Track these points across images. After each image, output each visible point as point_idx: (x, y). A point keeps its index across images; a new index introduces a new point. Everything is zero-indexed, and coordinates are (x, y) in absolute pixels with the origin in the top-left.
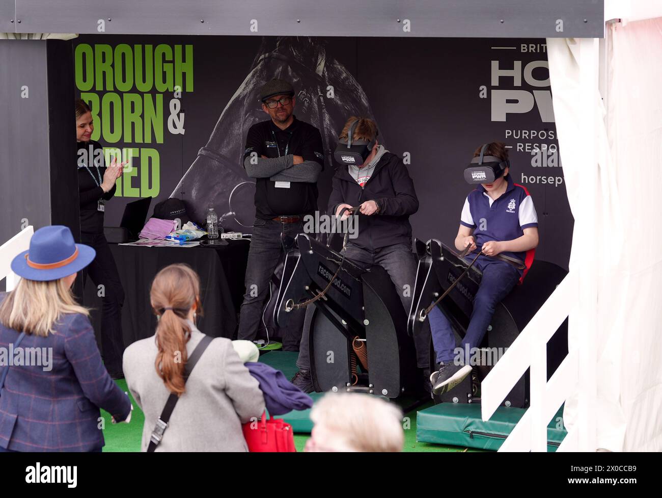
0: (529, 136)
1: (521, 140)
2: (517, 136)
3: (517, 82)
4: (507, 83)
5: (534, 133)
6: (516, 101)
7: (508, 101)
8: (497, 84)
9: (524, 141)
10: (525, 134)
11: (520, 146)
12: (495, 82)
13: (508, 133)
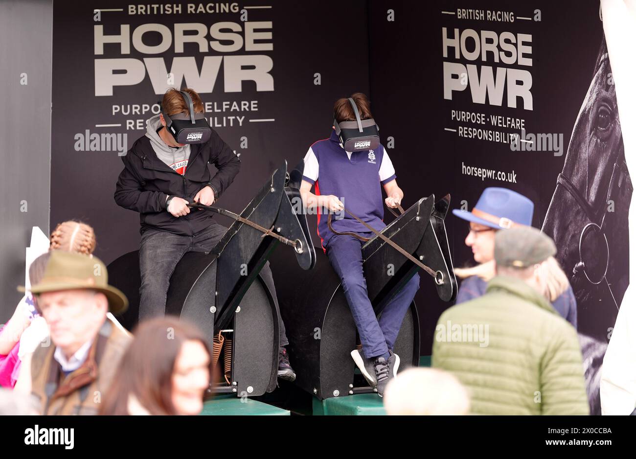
0: (141, 111)
1: (131, 116)
2: (126, 111)
3: (125, 50)
4: (112, 51)
5: (146, 108)
6: (124, 72)
7: (115, 72)
8: (102, 53)
9: (135, 117)
10: (136, 109)
11: (130, 123)
12: (99, 50)
13: (116, 109)
